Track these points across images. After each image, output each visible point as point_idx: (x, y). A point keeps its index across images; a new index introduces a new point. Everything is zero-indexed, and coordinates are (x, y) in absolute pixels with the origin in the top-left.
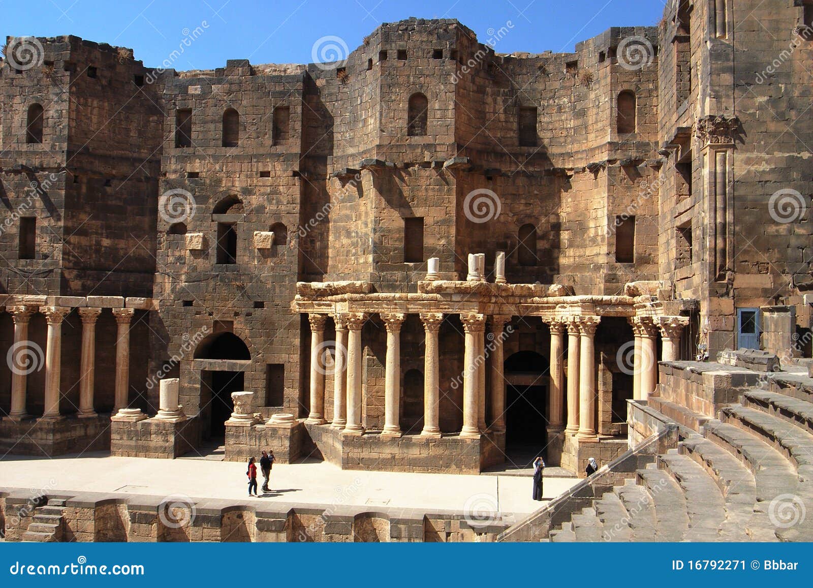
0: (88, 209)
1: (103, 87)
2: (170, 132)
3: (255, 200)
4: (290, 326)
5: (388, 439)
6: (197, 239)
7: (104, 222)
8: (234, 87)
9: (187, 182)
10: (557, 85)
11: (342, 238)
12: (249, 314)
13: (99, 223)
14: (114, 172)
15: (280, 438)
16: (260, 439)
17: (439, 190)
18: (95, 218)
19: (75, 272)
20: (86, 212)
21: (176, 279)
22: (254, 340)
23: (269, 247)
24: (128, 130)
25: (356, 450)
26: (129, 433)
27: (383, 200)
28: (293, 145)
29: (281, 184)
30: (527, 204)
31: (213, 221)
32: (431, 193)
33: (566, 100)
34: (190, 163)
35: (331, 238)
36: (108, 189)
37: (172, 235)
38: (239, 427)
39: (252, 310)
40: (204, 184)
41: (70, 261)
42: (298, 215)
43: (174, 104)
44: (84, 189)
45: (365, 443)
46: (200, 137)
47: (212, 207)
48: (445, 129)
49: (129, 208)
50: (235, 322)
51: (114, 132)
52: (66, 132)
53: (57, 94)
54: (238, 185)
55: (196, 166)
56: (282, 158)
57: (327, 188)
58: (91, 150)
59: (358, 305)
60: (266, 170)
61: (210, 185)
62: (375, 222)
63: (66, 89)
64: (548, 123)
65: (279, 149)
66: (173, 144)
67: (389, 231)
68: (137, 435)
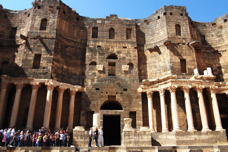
0: (60, 54)
1: (67, 18)
2: (90, 33)
3: (122, 55)
4: (138, 97)
5: (193, 132)
6: (101, 67)
7: (65, 60)
8: (112, 22)
9: (97, 48)
10: (210, 29)
11: (153, 68)
12: (122, 93)
13: (63, 60)
14: (69, 44)
15: (147, 135)
16: (139, 136)
17: (189, 51)
18: (62, 58)
19: (55, 75)
20: (59, 55)
21: (93, 80)
22: (125, 102)
23: (128, 70)
24: (74, 33)
25: (181, 137)
26: (81, 136)
27: (172, 53)
28: (134, 39)
29: (131, 50)
30: (208, 61)
31: (106, 61)
32: (187, 52)
33: (214, 33)
34: (98, 43)
35: (148, 69)
36: (67, 49)
37: (91, 66)
38: (129, 131)
39: (123, 92)
40: (103, 49)
41: (53, 71)
42: (137, 60)
43: (92, 25)
44: (60, 47)
45: (184, 134)
46: (101, 35)
47: (106, 57)
48: (187, 34)
49: (73, 57)
50: (116, 96)
51: (69, 32)
52: (56, 27)
53: (53, 16)
54: (115, 50)
55: (100, 44)
56: (130, 43)
57: (145, 54)
58: (62, 35)
59: (174, 83)
60: (125, 46)
61: (106, 50)
62: (170, 60)
63: (57, 14)
64: (209, 39)
65: (129, 40)
66: (91, 37)
67: (175, 63)
68: (85, 137)
